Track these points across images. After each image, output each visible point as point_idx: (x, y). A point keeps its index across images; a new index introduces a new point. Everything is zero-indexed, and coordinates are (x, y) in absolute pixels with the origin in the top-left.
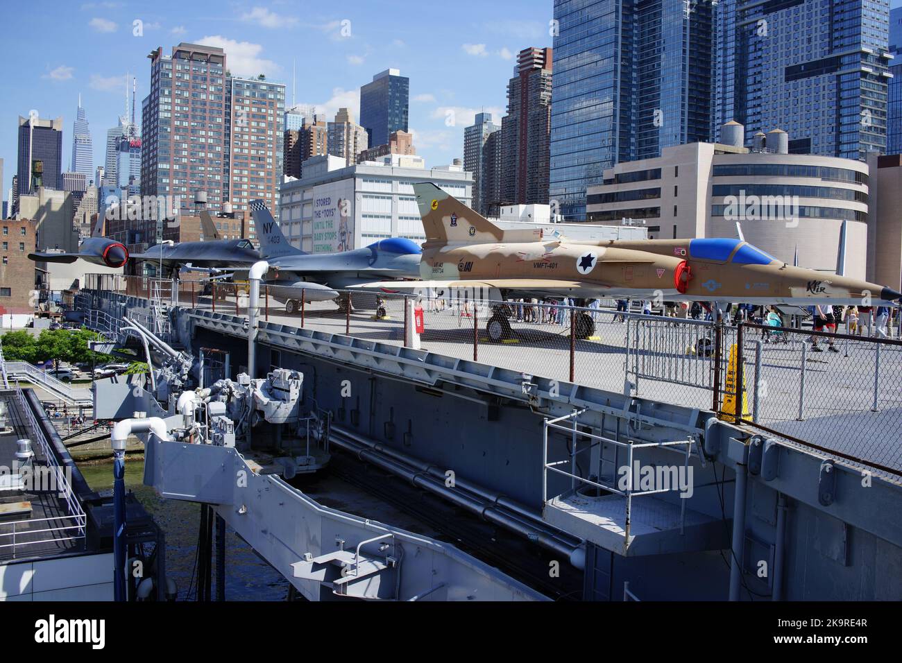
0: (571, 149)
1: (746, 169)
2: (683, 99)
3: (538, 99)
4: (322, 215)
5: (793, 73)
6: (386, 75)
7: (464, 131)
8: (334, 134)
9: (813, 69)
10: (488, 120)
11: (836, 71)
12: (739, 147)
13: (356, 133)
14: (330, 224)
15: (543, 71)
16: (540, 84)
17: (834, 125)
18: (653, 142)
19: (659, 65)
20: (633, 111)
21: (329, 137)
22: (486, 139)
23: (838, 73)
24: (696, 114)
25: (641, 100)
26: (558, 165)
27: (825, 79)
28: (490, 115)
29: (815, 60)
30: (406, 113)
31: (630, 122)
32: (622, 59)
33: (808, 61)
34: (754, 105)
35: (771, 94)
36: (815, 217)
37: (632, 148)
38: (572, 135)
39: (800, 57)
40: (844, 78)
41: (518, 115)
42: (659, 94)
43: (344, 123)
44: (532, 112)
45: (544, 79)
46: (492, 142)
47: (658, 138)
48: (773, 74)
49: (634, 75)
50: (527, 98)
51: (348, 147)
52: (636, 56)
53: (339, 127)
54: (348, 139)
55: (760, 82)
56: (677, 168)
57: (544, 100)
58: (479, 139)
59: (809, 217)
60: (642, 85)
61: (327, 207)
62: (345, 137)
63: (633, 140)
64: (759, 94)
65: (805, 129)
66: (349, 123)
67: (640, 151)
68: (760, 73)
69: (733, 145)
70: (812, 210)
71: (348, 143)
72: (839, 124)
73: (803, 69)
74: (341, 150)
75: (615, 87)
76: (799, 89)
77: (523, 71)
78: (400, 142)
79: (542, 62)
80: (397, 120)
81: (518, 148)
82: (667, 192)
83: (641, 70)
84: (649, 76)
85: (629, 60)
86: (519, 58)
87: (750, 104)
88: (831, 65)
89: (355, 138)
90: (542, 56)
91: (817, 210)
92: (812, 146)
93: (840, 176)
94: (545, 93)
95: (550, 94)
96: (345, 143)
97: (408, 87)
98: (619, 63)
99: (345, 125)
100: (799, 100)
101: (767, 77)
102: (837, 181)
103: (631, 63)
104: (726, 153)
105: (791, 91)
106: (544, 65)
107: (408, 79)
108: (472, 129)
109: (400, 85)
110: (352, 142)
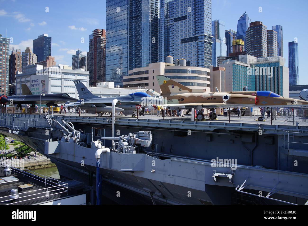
0: (113, 63)
1: (175, 71)
2: (150, 48)
3: (100, 47)
4: (35, 86)
5: (184, 41)
6: (43, 36)
7: (72, 57)
8: (25, 57)
9: (190, 40)
10: (80, 53)
11: (197, 40)
12: (172, 64)
13: (33, 56)
14: (38, 89)
15: (102, 37)
16: (101, 41)
17: (197, 57)
18: (140, 61)
19: (142, 37)
20: (134, 51)
21: (23, 58)
22: (80, 60)
23: (198, 41)
24: (154, 53)
25: (136, 48)
26: (109, 69)
27: (194, 43)
28: (81, 51)
29: (191, 37)
30: (50, 50)
31: (133, 55)
32: (130, 34)
33: (188, 37)
34: (172, 51)
35: (177, 47)
36: (196, 86)
37: (134, 63)
38: (113, 59)
39: (186, 36)
40: (199, 43)
41: (93, 51)
42: (142, 46)
43: (28, 53)
44: (98, 50)
45: (102, 40)
46: (82, 61)
47: (142, 60)
48: (178, 41)
49: (134, 40)
50: (96, 46)
51: (30, 61)
52: (134, 34)
53: (27, 54)
54: (30, 59)
55: (174, 43)
56: (154, 70)
57: (102, 47)
58: (78, 59)
59: (194, 86)
60: (136, 43)
61: (37, 83)
62: (29, 58)
63: (134, 61)
64: (173, 47)
65: (188, 58)
66: (30, 53)
67: (136, 64)
68: (173, 40)
69: (170, 63)
70: (195, 84)
71: (30, 60)
72: (198, 57)
73: (187, 40)
74: (27, 63)
75: (128, 43)
76: (186, 46)
77: (95, 37)
78: (50, 60)
79: (101, 34)
80: (47, 52)
81: (93, 63)
82: (151, 78)
83: (136, 38)
84: (138, 40)
85: (132, 35)
86: (93, 32)
87: (170, 50)
88: (195, 39)
89: (33, 58)
90: (101, 32)
91: (197, 84)
92: (190, 64)
93: (203, 73)
94: (102, 44)
95: (104, 45)
96: (29, 60)
97: (51, 41)
98: (129, 36)
99: (29, 53)
100: (186, 49)
101: (176, 42)
102: (202, 75)
103: (133, 36)
104: (168, 66)
105: (183, 46)
106: (102, 35)
107: (51, 38)
108: (75, 56)
109: (48, 40)
110: (31, 59)
